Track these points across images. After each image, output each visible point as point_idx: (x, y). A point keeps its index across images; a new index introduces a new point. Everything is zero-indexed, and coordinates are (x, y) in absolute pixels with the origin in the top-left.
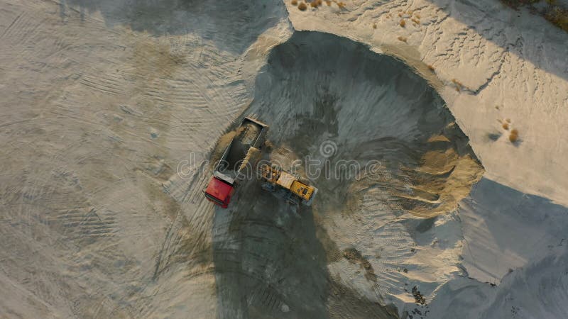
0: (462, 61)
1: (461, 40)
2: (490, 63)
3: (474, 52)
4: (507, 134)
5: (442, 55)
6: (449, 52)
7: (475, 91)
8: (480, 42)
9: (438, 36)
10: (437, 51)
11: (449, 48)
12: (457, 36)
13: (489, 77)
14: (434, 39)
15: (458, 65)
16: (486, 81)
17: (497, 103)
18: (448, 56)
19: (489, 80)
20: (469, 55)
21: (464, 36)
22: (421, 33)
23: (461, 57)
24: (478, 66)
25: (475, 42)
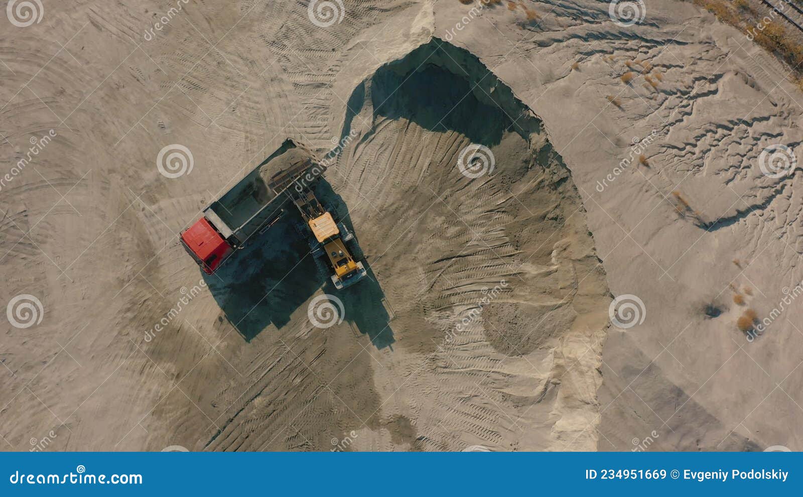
0: (705, 170)
1: (717, 136)
2: (753, 188)
3: (733, 161)
4: (736, 313)
5: (674, 147)
6: (688, 148)
7: (707, 223)
8: (750, 150)
9: (680, 117)
10: (667, 139)
11: (693, 141)
12: (713, 128)
13: (742, 208)
14: (671, 119)
15: (694, 174)
16: (735, 213)
17: (738, 256)
18: (683, 153)
19: (742, 214)
20: (722, 163)
21: (726, 132)
22: (653, 102)
23: (707, 162)
24: (731, 184)
25: (742, 146)
